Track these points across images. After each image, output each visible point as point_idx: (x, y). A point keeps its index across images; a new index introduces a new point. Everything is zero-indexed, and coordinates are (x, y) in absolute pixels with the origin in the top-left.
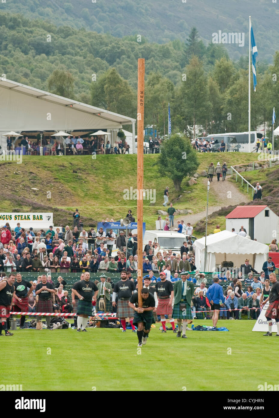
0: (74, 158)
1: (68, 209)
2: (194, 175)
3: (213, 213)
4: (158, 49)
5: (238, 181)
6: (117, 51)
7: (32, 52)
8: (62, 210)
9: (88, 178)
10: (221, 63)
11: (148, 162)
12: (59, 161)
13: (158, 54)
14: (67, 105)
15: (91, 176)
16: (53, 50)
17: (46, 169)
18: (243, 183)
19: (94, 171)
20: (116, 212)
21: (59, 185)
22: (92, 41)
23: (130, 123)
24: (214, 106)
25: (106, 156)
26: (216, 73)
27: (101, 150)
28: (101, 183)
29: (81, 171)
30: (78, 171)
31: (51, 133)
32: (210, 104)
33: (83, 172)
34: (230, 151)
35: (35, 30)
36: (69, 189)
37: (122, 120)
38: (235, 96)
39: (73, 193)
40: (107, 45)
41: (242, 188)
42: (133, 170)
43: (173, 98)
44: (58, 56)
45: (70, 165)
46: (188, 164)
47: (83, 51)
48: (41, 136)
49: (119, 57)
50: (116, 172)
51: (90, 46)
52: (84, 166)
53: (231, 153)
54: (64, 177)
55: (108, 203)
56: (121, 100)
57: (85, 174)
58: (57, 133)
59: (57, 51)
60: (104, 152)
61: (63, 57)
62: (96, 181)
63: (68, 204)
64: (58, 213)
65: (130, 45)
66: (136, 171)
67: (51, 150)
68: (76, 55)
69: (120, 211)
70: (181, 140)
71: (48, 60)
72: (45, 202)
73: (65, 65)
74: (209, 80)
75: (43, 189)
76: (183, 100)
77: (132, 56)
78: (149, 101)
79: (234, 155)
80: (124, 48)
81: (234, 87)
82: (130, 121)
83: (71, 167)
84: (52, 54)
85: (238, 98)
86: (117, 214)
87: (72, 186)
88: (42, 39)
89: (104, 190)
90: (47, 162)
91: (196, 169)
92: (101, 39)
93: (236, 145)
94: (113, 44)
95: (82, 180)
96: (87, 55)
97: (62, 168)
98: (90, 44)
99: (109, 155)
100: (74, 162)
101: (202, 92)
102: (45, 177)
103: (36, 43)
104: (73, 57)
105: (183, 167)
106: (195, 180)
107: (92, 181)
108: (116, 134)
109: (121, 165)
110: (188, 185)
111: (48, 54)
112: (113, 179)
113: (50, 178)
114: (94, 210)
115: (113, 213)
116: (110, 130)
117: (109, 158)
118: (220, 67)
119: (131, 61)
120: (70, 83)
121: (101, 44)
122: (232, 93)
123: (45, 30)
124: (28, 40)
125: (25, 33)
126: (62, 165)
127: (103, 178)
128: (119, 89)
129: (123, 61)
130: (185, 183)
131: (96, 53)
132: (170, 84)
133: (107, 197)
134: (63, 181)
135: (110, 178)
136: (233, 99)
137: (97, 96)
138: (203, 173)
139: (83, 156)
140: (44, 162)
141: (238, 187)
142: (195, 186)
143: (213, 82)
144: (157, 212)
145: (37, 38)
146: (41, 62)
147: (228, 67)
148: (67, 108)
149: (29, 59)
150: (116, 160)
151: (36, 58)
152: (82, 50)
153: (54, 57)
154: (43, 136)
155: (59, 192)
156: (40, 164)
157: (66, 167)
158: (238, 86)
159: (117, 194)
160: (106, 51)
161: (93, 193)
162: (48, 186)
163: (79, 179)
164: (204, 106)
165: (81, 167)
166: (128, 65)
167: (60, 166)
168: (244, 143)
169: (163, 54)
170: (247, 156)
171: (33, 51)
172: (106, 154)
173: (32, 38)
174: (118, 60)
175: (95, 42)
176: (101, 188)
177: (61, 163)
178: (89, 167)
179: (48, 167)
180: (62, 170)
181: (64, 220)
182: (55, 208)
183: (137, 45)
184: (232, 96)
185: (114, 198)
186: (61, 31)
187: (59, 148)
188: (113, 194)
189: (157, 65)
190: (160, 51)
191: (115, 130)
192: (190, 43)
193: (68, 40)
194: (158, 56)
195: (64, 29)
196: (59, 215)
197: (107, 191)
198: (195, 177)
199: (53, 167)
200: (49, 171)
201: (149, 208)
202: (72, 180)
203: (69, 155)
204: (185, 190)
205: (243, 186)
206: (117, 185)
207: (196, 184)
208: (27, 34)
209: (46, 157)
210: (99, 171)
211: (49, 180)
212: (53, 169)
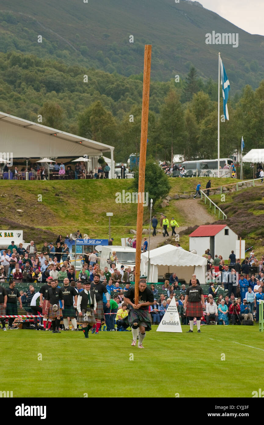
0: (57, 183)
1: (47, 229)
2: (167, 198)
3: (180, 232)
4: (160, 87)
5: (206, 204)
6: (121, 88)
7: (44, 90)
8: (38, 229)
9: (69, 200)
10: (198, 97)
11: (125, 186)
12: (43, 185)
13: (160, 91)
14: (51, 134)
15: (72, 199)
16: (62, 88)
17: (31, 192)
18: (211, 205)
19: (75, 194)
20: (91, 231)
21: (42, 207)
22: (99, 80)
23: (108, 151)
24: (191, 136)
25: (86, 181)
26: (194, 106)
27: (82, 176)
28: (81, 205)
29: (63, 194)
30: (60, 195)
31: (37, 160)
32: (187, 133)
33: (65, 195)
34: (202, 176)
35: (47, 70)
36: (51, 211)
37: (102, 148)
38: (209, 126)
39: (54, 214)
40: (113, 84)
41: (210, 210)
42: (111, 193)
43: (154, 128)
44: (67, 93)
45: (53, 188)
46: (161, 187)
47: (90, 89)
48: (27, 163)
49: (123, 94)
50: (96, 196)
51: (97, 84)
52: (66, 190)
53: (201, 178)
54: (47, 200)
55: (87, 224)
56: (105, 130)
57: (66, 197)
58: (42, 159)
59: (66, 88)
60: (84, 177)
61: (71, 94)
62: (77, 203)
63: (50, 224)
64: (33, 232)
65: (134, 84)
66: (113, 194)
67: (36, 175)
68: (84, 92)
69: (95, 230)
70: (154, 166)
71: (58, 97)
72: (29, 222)
73: (73, 101)
74: (186, 112)
75: (27, 211)
76: (162, 130)
77: (136, 93)
78: (130, 132)
79: (204, 180)
80: (128, 86)
81: (208, 118)
82: (109, 149)
83: (54, 190)
84: (62, 91)
85: (212, 129)
86: (93, 233)
87: (55, 207)
88: (52, 78)
89: (84, 212)
90: (32, 186)
91: (168, 192)
92: (108, 77)
93: (207, 170)
94: (118, 82)
95: (63, 203)
96: (93, 92)
97: (45, 191)
98: (96, 82)
99: (90, 179)
100: (57, 186)
101: (180, 123)
102: (30, 199)
103: (48, 81)
104: (81, 94)
105: (156, 190)
106: (168, 202)
107: (73, 203)
108: (96, 161)
109: (100, 189)
110: (160, 207)
111: (58, 91)
112: (93, 202)
113: (34, 201)
114: (71, 229)
115: (89, 232)
116: (91, 157)
117: (89, 182)
118: (198, 100)
119: (134, 97)
120: (59, 114)
121: (108, 82)
122: (206, 123)
123: (56, 69)
124: (40, 78)
125: (38, 72)
126: (45, 189)
127: (83, 201)
128: (104, 120)
129: (127, 97)
130: (158, 205)
131: (102, 90)
132: (151, 115)
133: (86, 218)
134: (46, 203)
135: (89, 201)
136: (207, 129)
137: (83, 126)
138: (175, 196)
139: (65, 181)
140: (29, 186)
141: (207, 209)
142: (167, 208)
143: (190, 114)
144: (129, 231)
145: (48, 76)
146: (50, 99)
147: (205, 100)
148: (51, 137)
149: (39, 96)
150: (96, 184)
151: (47, 95)
152: (89, 87)
153: (64, 94)
154: (29, 162)
155: (42, 214)
156: (26, 188)
157: (49, 190)
158: (212, 117)
159: (95, 215)
160: (112, 88)
161: (73, 214)
162: (32, 208)
163: (61, 202)
164: (181, 135)
165: (63, 191)
166: (131, 101)
167: (44, 190)
168: (214, 169)
169: (164, 92)
170: (216, 181)
171: (44, 88)
172: (87, 178)
173: (43, 77)
174: (122, 97)
175: (102, 80)
176: (81, 210)
177: (44, 187)
178: (70, 191)
179: (33, 191)
180: (45, 193)
181: (38, 238)
182: (31, 228)
183: (140, 83)
184: (206, 127)
185: (93, 219)
186: (70, 71)
187: (43, 173)
188: (91, 216)
189: (158, 101)
190: (162, 89)
191: (95, 157)
192: (190, 81)
193: (77, 79)
194: (160, 93)
195: (74, 69)
196: (34, 233)
197: (86, 213)
198: (167, 200)
199: (37, 191)
200: (33, 195)
201: (122, 228)
202: (54, 202)
203: (53, 179)
204: (158, 212)
205: (211, 208)
206: (96, 207)
207: (168, 206)
208: (39, 73)
209: (31, 181)
210: (79, 195)
211: (33, 203)
212: (37, 192)
